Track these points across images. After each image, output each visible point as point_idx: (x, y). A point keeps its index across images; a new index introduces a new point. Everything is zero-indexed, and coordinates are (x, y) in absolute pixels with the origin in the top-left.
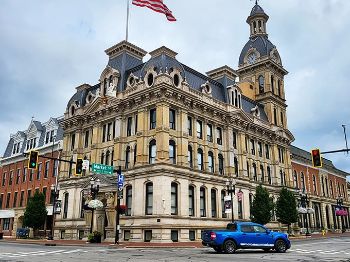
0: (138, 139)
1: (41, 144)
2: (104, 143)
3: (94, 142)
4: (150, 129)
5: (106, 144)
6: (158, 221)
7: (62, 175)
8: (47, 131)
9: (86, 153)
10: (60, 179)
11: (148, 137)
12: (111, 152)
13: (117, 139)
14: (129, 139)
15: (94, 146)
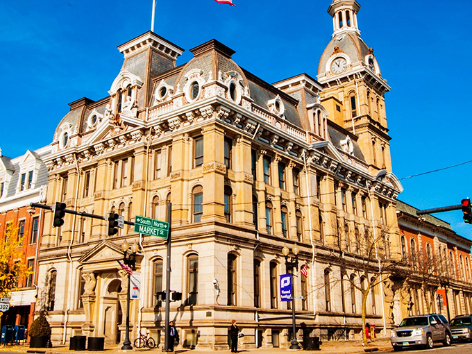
0: (174, 183)
1: (12, 192)
2: (115, 190)
3: (100, 188)
4: (193, 168)
5: (119, 192)
6: (207, 316)
7: (45, 241)
8: (22, 172)
9: (85, 207)
10: (42, 248)
11: (188, 181)
12: (127, 205)
13: (138, 185)
14: (157, 184)
15: (100, 195)
